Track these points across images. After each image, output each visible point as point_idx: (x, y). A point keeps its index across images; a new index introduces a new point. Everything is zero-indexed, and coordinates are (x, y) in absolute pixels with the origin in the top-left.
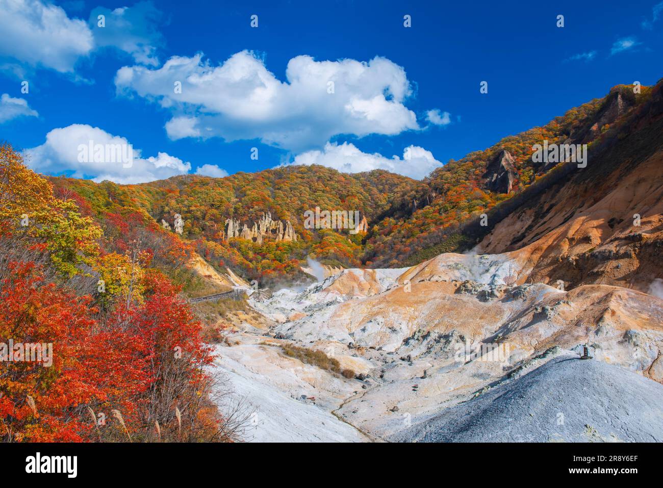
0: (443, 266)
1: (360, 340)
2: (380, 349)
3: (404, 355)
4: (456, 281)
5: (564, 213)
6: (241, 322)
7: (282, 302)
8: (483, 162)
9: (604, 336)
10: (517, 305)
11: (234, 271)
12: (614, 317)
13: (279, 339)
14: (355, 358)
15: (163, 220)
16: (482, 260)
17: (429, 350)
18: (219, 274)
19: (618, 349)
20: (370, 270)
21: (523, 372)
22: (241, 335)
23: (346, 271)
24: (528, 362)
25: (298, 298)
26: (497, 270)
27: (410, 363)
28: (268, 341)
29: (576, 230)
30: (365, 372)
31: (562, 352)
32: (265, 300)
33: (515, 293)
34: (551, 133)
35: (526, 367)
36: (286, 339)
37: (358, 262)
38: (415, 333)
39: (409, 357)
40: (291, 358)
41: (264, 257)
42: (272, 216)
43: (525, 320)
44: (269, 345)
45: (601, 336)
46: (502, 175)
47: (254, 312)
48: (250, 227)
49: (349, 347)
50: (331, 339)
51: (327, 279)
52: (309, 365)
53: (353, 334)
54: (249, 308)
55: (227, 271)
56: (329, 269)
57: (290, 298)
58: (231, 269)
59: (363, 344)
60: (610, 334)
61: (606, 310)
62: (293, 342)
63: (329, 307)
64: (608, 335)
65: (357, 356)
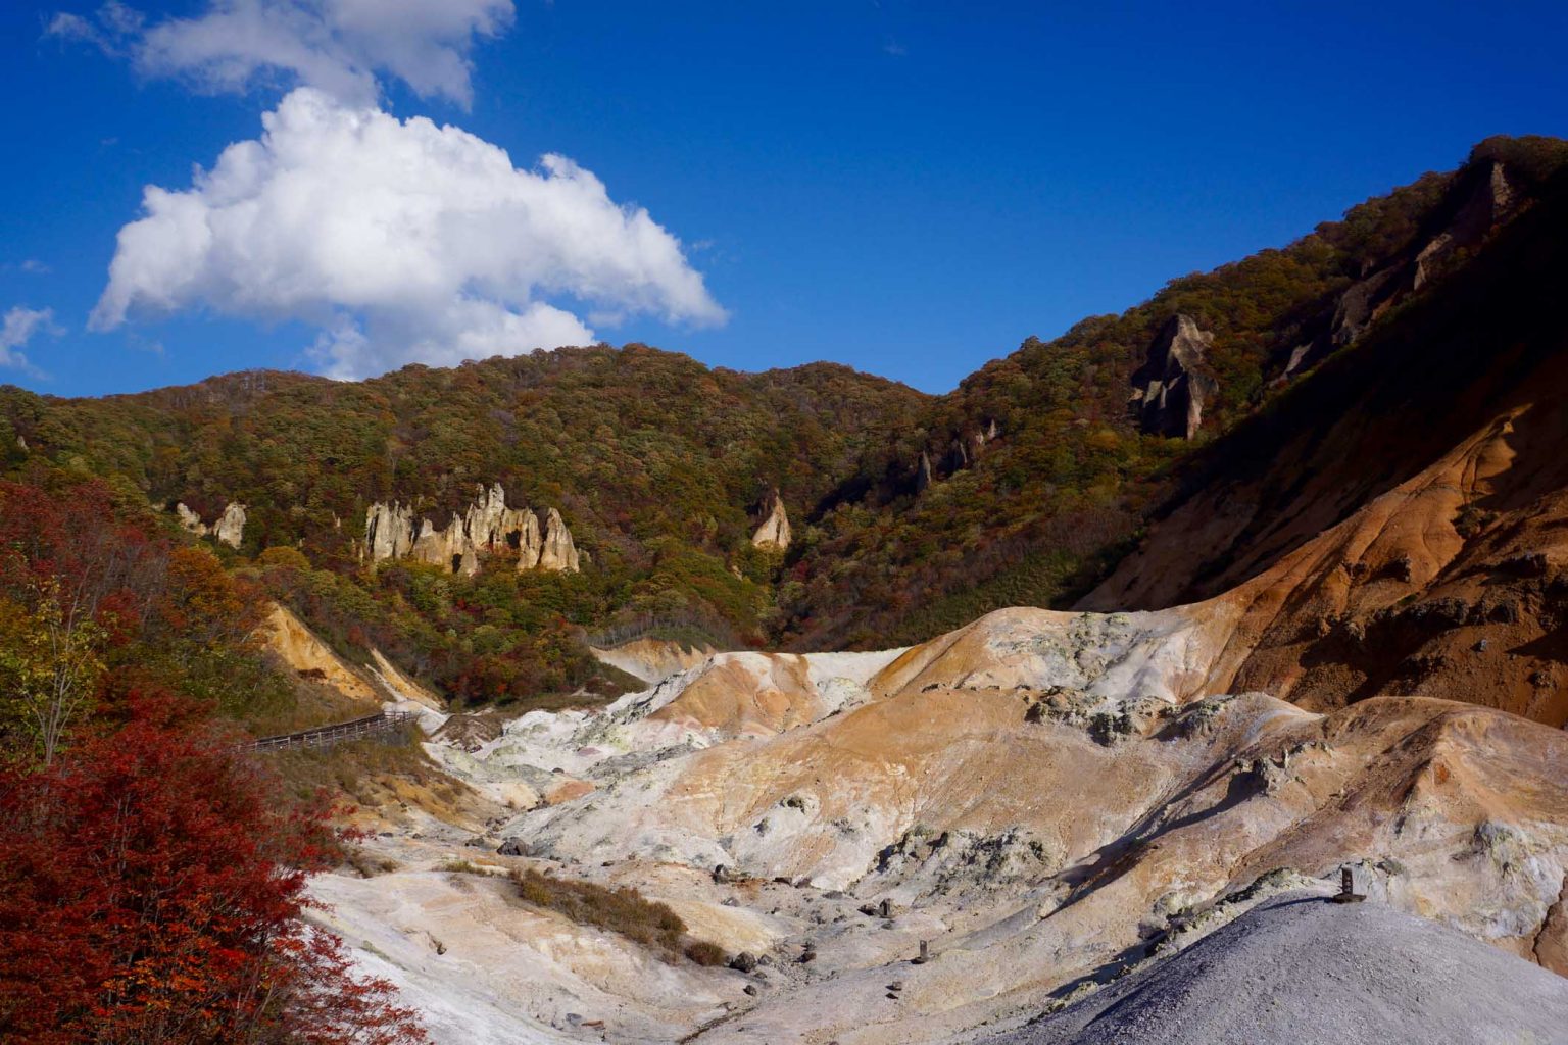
0: (1000, 644)
1: (749, 860)
2: (805, 883)
3: (874, 902)
4: (1028, 688)
5: (1338, 496)
6: (403, 806)
7: (530, 749)
8: (1121, 348)
9: (1416, 839)
10: (1190, 755)
11: (391, 659)
12: (1444, 787)
13: (512, 857)
14: (731, 910)
15: (181, 506)
16: (1112, 629)
17: (942, 885)
18: (345, 665)
19: (1452, 874)
20: (790, 658)
21: (1185, 940)
22: (402, 846)
23: (720, 659)
24: (1205, 911)
25: (578, 736)
26: (1151, 657)
27: (886, 921)
28: (478, 862)
29: (1369, 542)
30: (757, 949)
31: (1295, 884)
32: (484, 745)
33: (1186, 720)
34: (1308, 267)
35: (1195, 926)
36: (534, 855)
37: (759, 632)
38: (906, 836)
39: (885, 905)
40: (542, 910)
41: (481, 617)
42: (506, 497)
43: (1208, 797)
44: (481, 873)
45: (1409, 837)
46: (1172, 385)
47: (442, 778)
48: (441, 526)
49: (716, 877)
50: (665, 857)
51: (665, 682)
52: (593, 929)
53: (730, 840)
54: (427, 765)
55: (372, 657)
56: (675, 654)
57: (557, 739)
58: (384, 654)
59: (755, 872)
60: (1434, 834)
61: (1423, 766)
62: (551, 864)
63: (662, 763)
64: (1428, 836)
65: (735, 904)
